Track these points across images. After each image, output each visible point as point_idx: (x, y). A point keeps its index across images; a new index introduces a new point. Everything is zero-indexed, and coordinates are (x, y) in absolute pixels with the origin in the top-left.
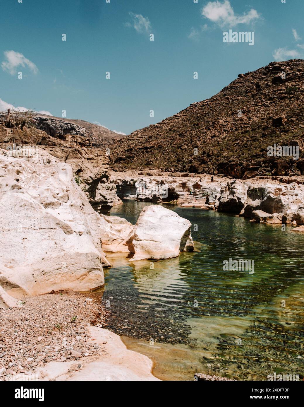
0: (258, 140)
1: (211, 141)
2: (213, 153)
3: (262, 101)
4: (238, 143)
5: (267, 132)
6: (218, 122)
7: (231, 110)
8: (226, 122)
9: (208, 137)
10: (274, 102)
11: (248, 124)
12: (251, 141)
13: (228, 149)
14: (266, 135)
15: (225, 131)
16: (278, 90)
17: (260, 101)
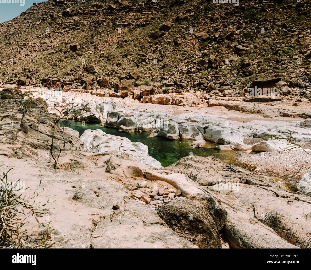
0: (63, 61)
1: (25, 58)
2: (32, 69)
3: (58, 29)
4: (49, 62)
5: (67, 55)
6: (28, 43)
7: (35, 33)
8: (34, 43)
9: (23, 55)
10: (67, 31)
11: (51, 46)
12: (58, 61)
13: (43, 67)
14: (68, 57)
15: (35, 51)
16: (68, 22)
17: (56, 29)
